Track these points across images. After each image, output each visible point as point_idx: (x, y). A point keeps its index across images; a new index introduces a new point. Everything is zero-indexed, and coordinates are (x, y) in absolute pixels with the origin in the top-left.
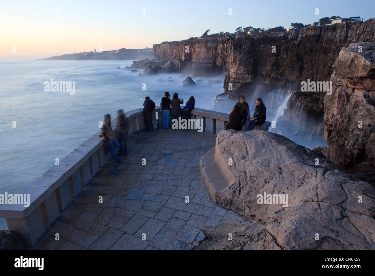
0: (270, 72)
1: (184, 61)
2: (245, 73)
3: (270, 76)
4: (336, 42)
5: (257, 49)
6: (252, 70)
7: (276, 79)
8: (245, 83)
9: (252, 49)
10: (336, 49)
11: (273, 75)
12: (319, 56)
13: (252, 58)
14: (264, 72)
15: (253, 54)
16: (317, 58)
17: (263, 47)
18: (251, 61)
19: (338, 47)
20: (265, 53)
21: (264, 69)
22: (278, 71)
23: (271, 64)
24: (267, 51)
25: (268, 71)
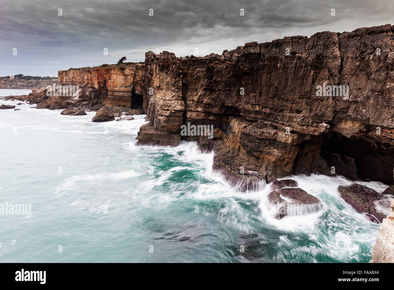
0: (203, 97)
1: (97, 89)
2: (174, 99)
3: (202, 102)
4: (282, 59)
5: (186, 71)
6: (181, 95)
7: (209, 104)
8: (174, 110)
9: (181, 71)
10: (282, 67)
11: (205, 100)
12: (261, 76)
13: (181, 82)
14: (195, 98)
15: (182, 76)
16: (259, 79)
17: (192, 70)
18: (180, 85)
19: (284, 64)
20: (195, 77)
21: (195, 94)
22: (211, 96)
23: (204, 88)
24: (197, 74)
25: (200, 96)
